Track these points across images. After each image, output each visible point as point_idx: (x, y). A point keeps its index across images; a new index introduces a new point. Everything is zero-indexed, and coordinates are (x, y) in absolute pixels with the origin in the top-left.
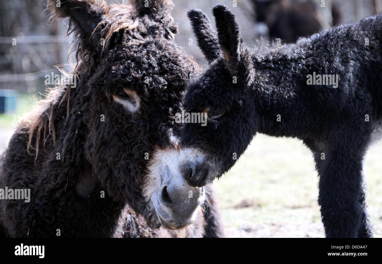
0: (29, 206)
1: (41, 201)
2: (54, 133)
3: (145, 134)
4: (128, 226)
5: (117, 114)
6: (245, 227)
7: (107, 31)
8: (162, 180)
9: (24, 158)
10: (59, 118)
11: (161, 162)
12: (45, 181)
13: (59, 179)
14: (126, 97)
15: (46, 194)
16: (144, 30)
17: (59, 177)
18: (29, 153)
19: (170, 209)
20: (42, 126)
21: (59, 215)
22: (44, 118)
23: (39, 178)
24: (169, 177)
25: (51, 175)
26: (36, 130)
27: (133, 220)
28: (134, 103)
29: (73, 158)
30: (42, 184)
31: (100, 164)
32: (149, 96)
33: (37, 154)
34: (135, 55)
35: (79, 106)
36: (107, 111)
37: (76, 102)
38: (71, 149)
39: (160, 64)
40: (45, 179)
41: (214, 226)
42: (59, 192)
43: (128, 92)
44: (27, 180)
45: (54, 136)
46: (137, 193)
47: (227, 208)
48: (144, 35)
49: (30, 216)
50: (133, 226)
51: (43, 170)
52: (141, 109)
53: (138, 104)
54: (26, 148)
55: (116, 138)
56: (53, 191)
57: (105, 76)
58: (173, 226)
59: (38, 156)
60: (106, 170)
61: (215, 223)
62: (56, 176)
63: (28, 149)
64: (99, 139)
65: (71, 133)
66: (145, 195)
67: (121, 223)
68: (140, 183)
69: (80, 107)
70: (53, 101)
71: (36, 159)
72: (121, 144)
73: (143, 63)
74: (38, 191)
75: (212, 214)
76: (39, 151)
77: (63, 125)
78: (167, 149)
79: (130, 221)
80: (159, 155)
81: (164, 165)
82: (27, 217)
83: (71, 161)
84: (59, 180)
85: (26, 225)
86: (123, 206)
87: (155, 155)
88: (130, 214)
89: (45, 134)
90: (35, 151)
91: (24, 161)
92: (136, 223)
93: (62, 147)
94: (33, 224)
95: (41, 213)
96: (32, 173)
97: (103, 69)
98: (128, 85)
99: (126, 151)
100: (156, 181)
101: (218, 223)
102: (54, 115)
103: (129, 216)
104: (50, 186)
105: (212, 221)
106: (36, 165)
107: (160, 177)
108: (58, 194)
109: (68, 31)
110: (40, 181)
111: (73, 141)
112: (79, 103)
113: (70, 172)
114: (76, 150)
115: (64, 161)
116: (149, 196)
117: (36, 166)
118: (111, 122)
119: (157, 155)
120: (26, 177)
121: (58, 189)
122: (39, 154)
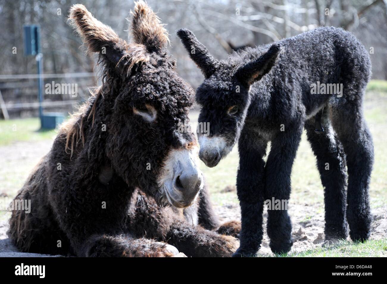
0: (66, 191)
1: (74, 187)
2: (83, 138)
3: (162, 138)
4: (139, 204)
5: (138, 123)
6: (228, 205)
7: (130, 62)
8: (174, 171)
9: (63, 155)
10: (87, 126)
11: (174, 158)
12: (76, 173)
13: (86, 171)
14: (146, 110)
15: (77, 182)
16: (155, 63)
17: (86, 170)
18: (67, 152)
19: (181, 192)
20: (75, 132)
21: (87, 197)
22: (76, 127)
23: (72, 171)
24: (181, 169)
25: (81, 168)
26: (71, 136)
27: (142, 199)
28: (151, 115)
29: (96, 156)
30: (75, 174)
31: (122, 159)
32: (165, 110)
33: (72, 153)
34: (153, 80)
35: (101, 117)
36: (129, 121)
37: (98, 115)
38: (95, 149)
39: (170, 88)
40: (76, 171)
41: (205, 203)
42: (86, 181)
43: (148, 106)
44: (65, 172)
45: (83, 140)
46: (151, 180)
47: (215, 193)
48: (156, 66)
49: (67, 198)
50: (142, 203)
51: (76, 165)
52: (158, 119)
53: (155, 116)
54: (64, 149)
55: (138, 140)
56: (82, 180)
57: (132, 94)
58: (181, 205)
59: (73, 155)
60: (127, 163)
61: (206, 201)
62: (84, 169)
63: (66, 149)
64: (122, 141)
65: (95, 137)
66: (158, 182)
67: (133, 202)
68: (156, 173)
69: (102, 119)
70: (83, 114)
71: (71, 156)
72: (141, 145)
73: (159, 86)
74: (72, 180)
75: (203, 194)
76: (74, 151)
77: (89, 132)
78: (180, 149)
79: (140, 200)
80: (173, 153)
81: (177, 161)
82: (65, 199)
83: (95, 158)
84: (86, 173)
85: (65, 205)
86: (133, 190)
87: (170, 153)
88: (141, 195)
89: (77, 139)
90: (71, 151)
91: (63, 157)
92: (145, 201)
93: (88, 148)
94: (70, 205)
95: (75, 197)
96: (68, 166)
97: (130, 90)
98: (150, 102)
99: (146, 150)
100: (169, 172)
101: (207, 201)
102: (83, 124)
103: (139, 197)
104: (80, 176)
105: (203, 199)
106: (71, 160)
107: (173, 169)
108: (86, 182)
109: (98, 61)
110: (73, 173)
111: (97, 143)
112: (101, 115)
113: (94, 166)
114: (98, 151)
115: (90, 158)
116: (162, 183)
117: (72, 162)
118: (133, 128)
119: (172, 153)
120: (64, 169)
121: (86, 179)
122: (73, 153)
